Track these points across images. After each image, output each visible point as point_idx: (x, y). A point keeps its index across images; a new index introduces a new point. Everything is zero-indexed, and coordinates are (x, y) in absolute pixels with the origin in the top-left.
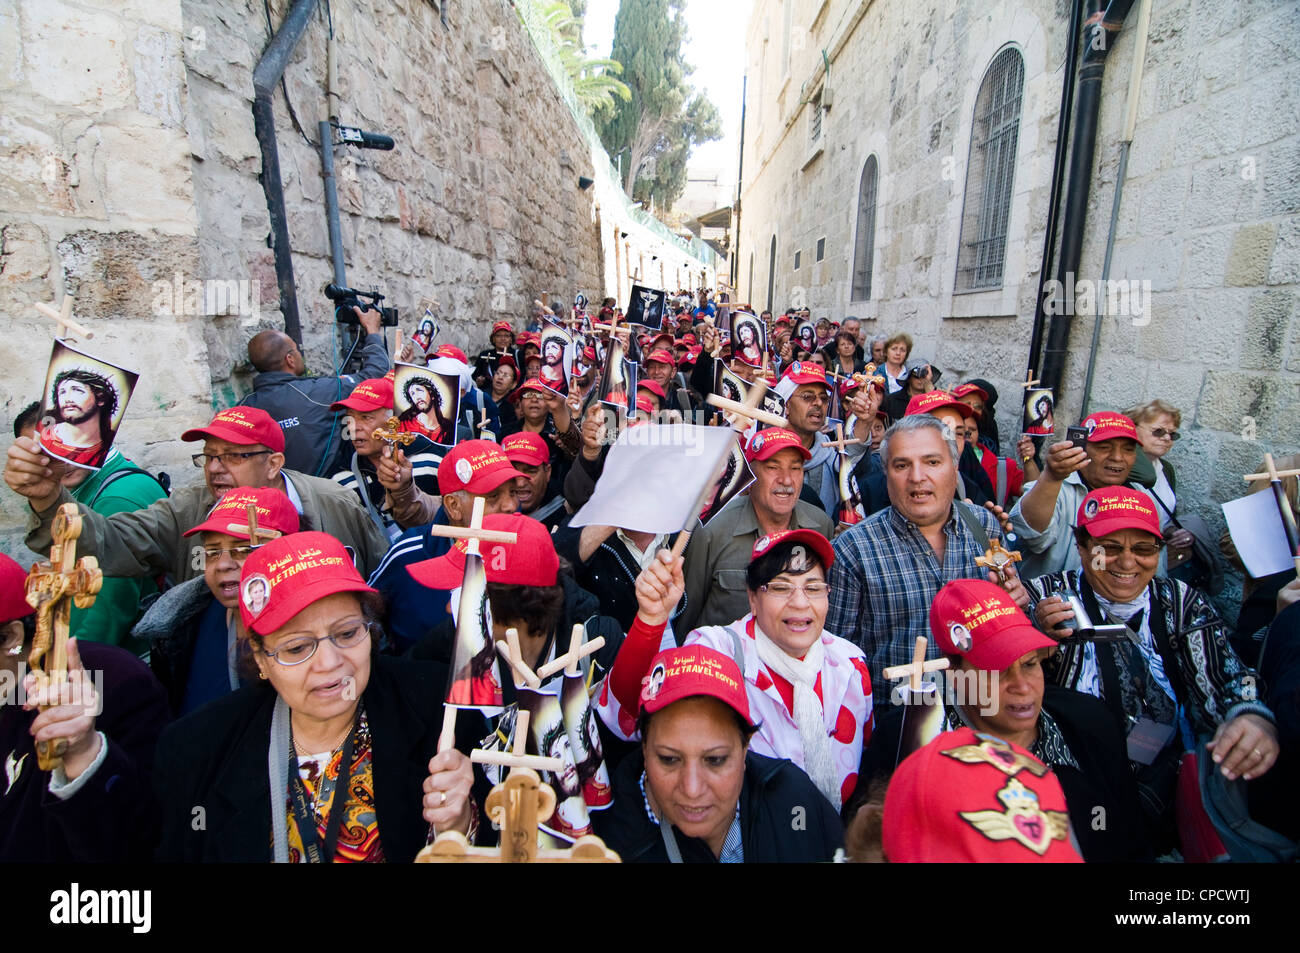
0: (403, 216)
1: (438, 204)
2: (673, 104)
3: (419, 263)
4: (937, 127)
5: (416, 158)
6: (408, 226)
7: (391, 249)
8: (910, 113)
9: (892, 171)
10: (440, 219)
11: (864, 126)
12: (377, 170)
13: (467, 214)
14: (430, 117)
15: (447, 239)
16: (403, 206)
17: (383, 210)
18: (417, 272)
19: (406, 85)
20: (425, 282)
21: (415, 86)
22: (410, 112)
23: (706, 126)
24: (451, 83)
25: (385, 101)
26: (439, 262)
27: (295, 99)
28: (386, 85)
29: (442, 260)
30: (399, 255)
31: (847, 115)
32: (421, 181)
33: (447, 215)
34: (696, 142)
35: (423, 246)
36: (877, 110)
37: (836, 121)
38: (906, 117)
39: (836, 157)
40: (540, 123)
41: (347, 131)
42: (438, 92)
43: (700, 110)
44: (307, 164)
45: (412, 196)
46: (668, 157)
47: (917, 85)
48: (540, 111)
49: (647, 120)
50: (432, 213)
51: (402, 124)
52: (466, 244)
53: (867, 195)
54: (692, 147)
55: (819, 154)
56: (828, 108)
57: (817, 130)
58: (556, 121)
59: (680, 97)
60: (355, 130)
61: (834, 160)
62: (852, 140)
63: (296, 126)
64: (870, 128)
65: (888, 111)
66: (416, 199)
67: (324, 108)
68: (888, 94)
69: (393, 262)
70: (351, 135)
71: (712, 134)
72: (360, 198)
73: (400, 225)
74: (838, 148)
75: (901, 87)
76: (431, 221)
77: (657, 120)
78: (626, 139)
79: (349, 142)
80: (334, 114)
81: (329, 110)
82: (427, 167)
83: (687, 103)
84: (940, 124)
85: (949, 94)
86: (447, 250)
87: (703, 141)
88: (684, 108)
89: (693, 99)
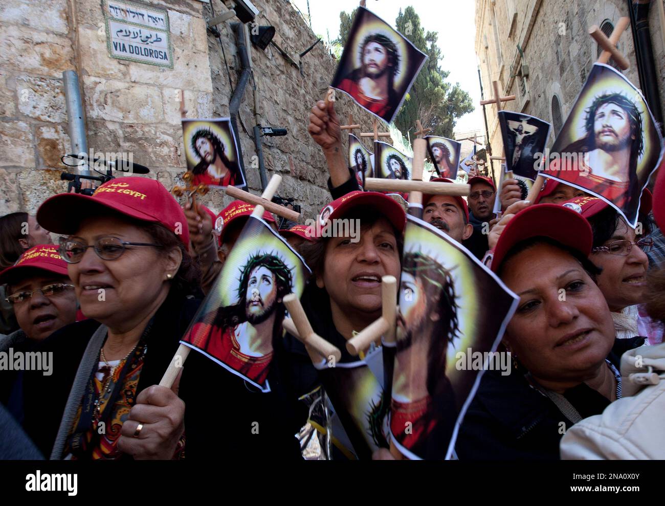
0: (292, 170)
1: (308, 163)
2: (438, 97)
3: (301, 193)
4: (583, 72)
5: (295, 141)
6: (294, 174)
7: (287, 186)
8: (569, 68)
9: (567, 102)
10: (310, 171)
11: (548, 81)
12: (278, 148)
13: (323, 168)
14: (300, 120)
15: (314, 181)
16: (291, 165)
17: (283, 167)
18: (301, 198)
19: (287, 106)
20: (305, 203)
21: (291, 106)
22: (290, 119)
23: (462, 105)
24: (308, 102)
25: (279, 115)
26: (311, 193)
27: (243, 118)
28: (279, 107)
29: (312, 192)
30: (291, 189)
31: (538, 77)
32: (298, 152)
33: (312, 169)
34: (457, 116)
35: (302, 185)
36: (552, 70)
37: (533, 82)
38: (567, 70)
39: (537, 102)
40: (356, 117)
41: (265, 129)
42: (302, 108)
43: (456, 96)
44: (249, 147)
45: (295, 159)
46: (440, 128)
47: (569, 51)
48: (356, 110)
49: (423, 108)
50: (305, 168)
51: (287, 125)
52: (323, 184)
53: (557, 119)
54: (455, 119)
55: (528, 103)
56: (527, 76)
57: (523, 91)
58: (366, 115)
59: (442, 91)
60: (269, 128)
61: (536, 104)
62: (543, 91)
63: (244, 130)
64: (551, 81)
65: (557, 70)
66: (297, 161)
67: (254, 121)
68: (555, 59)
69: (289, 193)
70: (267, 131)
71: (468, 109)
72: (272, 161)
73: (290, 174)
74: (537, 97)
75: (561, 55)
76: (305, 172)
77: (430, 107)
78: (411, 122)
79: (266, 134)
80: (258, 123)
81: (256, 122)
82: (300, 145)
83: (447, 94)
84: (584, 70)
85: (585, 53)
86: (314, 187)
87: (462, 114)
88: (446, 97)
89: (450, 91)
